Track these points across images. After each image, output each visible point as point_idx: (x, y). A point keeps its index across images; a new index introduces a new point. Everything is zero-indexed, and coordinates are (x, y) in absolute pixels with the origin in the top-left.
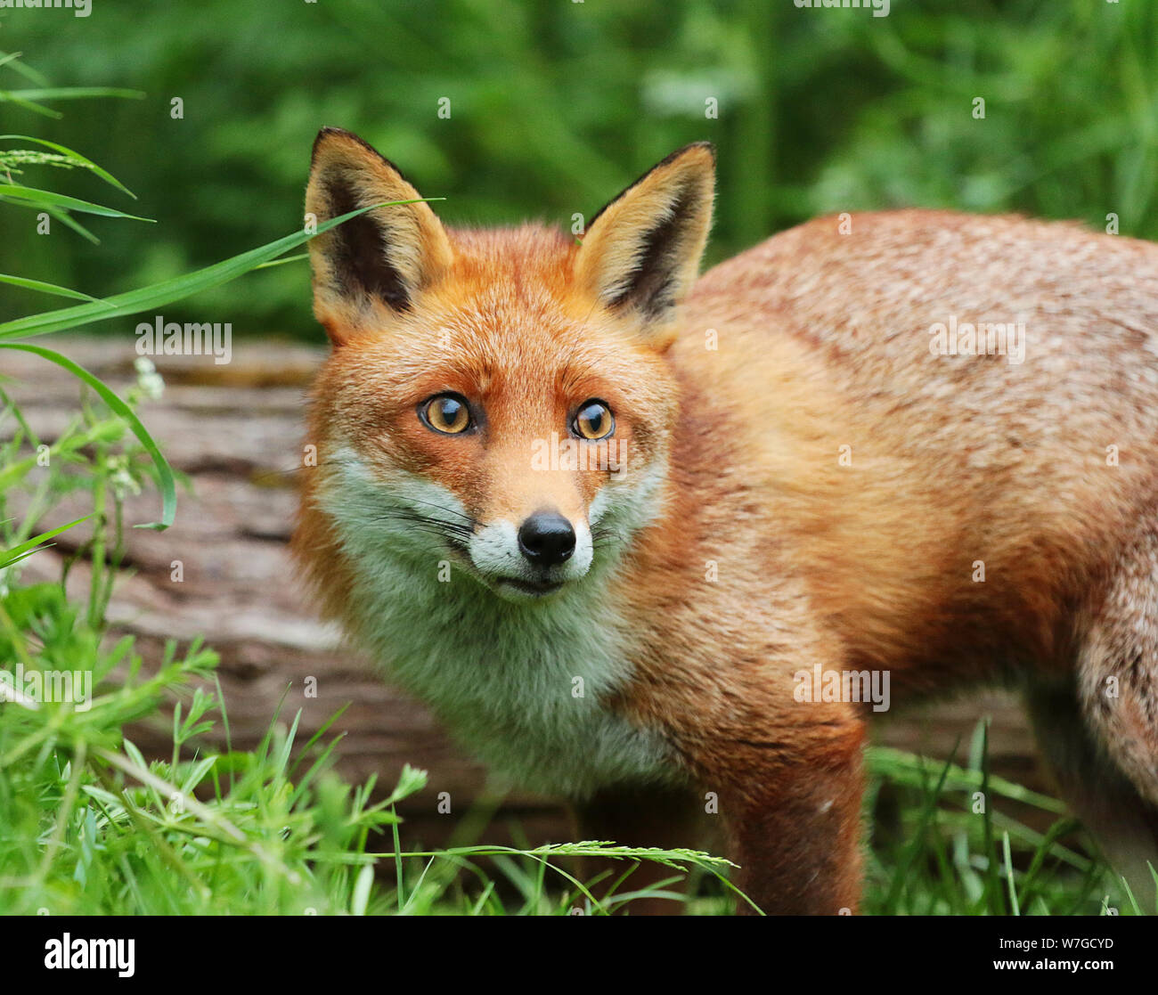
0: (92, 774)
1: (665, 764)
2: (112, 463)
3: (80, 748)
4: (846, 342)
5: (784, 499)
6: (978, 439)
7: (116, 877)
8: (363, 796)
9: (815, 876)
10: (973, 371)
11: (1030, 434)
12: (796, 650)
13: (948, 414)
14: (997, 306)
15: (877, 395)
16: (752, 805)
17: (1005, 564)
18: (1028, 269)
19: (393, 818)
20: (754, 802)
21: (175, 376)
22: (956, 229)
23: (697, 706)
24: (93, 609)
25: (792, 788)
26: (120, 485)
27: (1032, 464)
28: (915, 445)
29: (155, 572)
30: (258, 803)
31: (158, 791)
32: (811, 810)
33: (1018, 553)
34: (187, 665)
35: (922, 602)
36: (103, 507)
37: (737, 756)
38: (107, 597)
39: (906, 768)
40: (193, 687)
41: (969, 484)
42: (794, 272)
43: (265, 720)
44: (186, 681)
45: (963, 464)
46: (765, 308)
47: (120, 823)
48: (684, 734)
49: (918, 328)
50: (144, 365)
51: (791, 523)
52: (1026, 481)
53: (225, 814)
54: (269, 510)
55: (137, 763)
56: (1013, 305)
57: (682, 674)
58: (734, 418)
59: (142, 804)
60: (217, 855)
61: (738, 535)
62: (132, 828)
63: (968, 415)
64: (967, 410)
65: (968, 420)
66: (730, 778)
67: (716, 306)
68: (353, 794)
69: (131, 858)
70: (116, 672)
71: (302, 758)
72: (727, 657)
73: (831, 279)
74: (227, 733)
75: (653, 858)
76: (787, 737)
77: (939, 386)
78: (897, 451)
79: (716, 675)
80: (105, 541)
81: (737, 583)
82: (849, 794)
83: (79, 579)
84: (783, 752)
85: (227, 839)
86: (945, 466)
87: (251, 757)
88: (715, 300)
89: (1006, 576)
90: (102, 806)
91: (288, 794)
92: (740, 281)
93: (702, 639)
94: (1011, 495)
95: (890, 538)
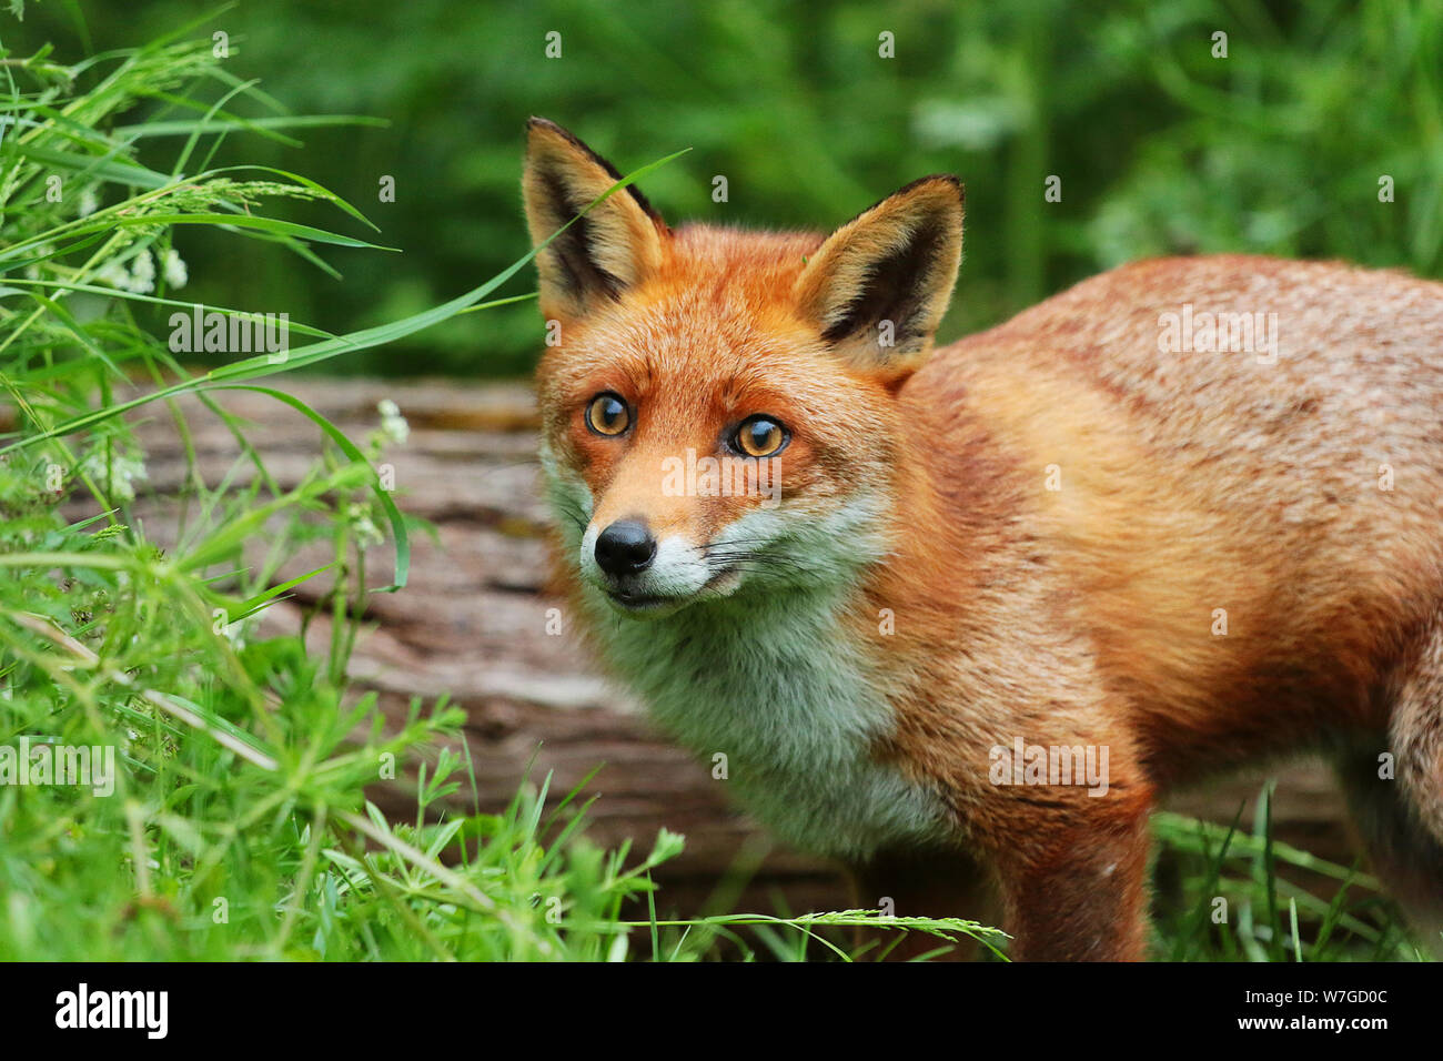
0: (332, 837)
1: (938, 823)
2: (354, 511)
3: (320, 809)
4: (1154, 391)
5: (1074, 553)
6: (1292, 493)
7: (357, 946)
8: (618, 862)
9: (1096, 942)
10: (1288, 423)
11: (1346, 490)
12: (1082, 708)
13: (1260, 466)
14: (1313, 355)
15: (1185, 447)
16: (1031, 868)
17: (1321, 625)
18: (1347, 315)
19: (648, 885)
20: (1033, 864)
21: (420, 420)
22: (1272, 274)
23: (975, 762)
24: (334, 663)
25: (1074, 850)
26: (363, 533)
27: (1347, 521)
28: (1226, 498)
29: (398, 625)
30: (506, 868)
31: (402, 856)
32: (1092, 874)
33: (1333, 613)
34: (433, 723)
35: (1229, 665)
36: (344, 557)
37: (1016, 815)
38: (348, 653)
39: (1187, 834)
40: (439, 747)
41: (1283, 539)
42: (1102, 319)
43: (515, 781)
44: (431, 740)
45: (1277, 519)
46: (1072, 356)
47: (361, 889)
48: (959, 792)
49: (1231, 378)
50: (388, 407)
51: (1081, 578)
52: (1342, 538)
53: (473, 880)
54: (518, 561)
55: (380, 825)
56: (1331, 354)
57: (958, 726)
58: (1028, 465)
59: (385, 869)
60: (463, 922)
61: (1024, 585)
62: (374, 894)
63: (1282, 468)
64: (1280, 463)
65: (1282, 473)
66: (1007, 838)
67: (1021, 352)
68: (606, 859)
69: (374, 926)
70: (358, 730)
71: (554, 820)
72: (1008, 711)
73: (1140, 327)
74: (475, 795)
75: (921, 928)
76: (1069, 796)
77: (1253, 437)
78: (1204, 506)
79: (996, 730)
80: (346, 593)
81: (1021, 634)
82: (1133, 858)
83: (320, 633)
84: (1064, 812)
85: (474, 906)
86: (1256, 522)
87: (499, 820)
88: (1021, 345)
89: (1323, 637)
90: (343, 870)
91: (538, 860)
92: (1046, 326)
93: (982, 691)
94: (1326, 552)
95: (1195, 596)
